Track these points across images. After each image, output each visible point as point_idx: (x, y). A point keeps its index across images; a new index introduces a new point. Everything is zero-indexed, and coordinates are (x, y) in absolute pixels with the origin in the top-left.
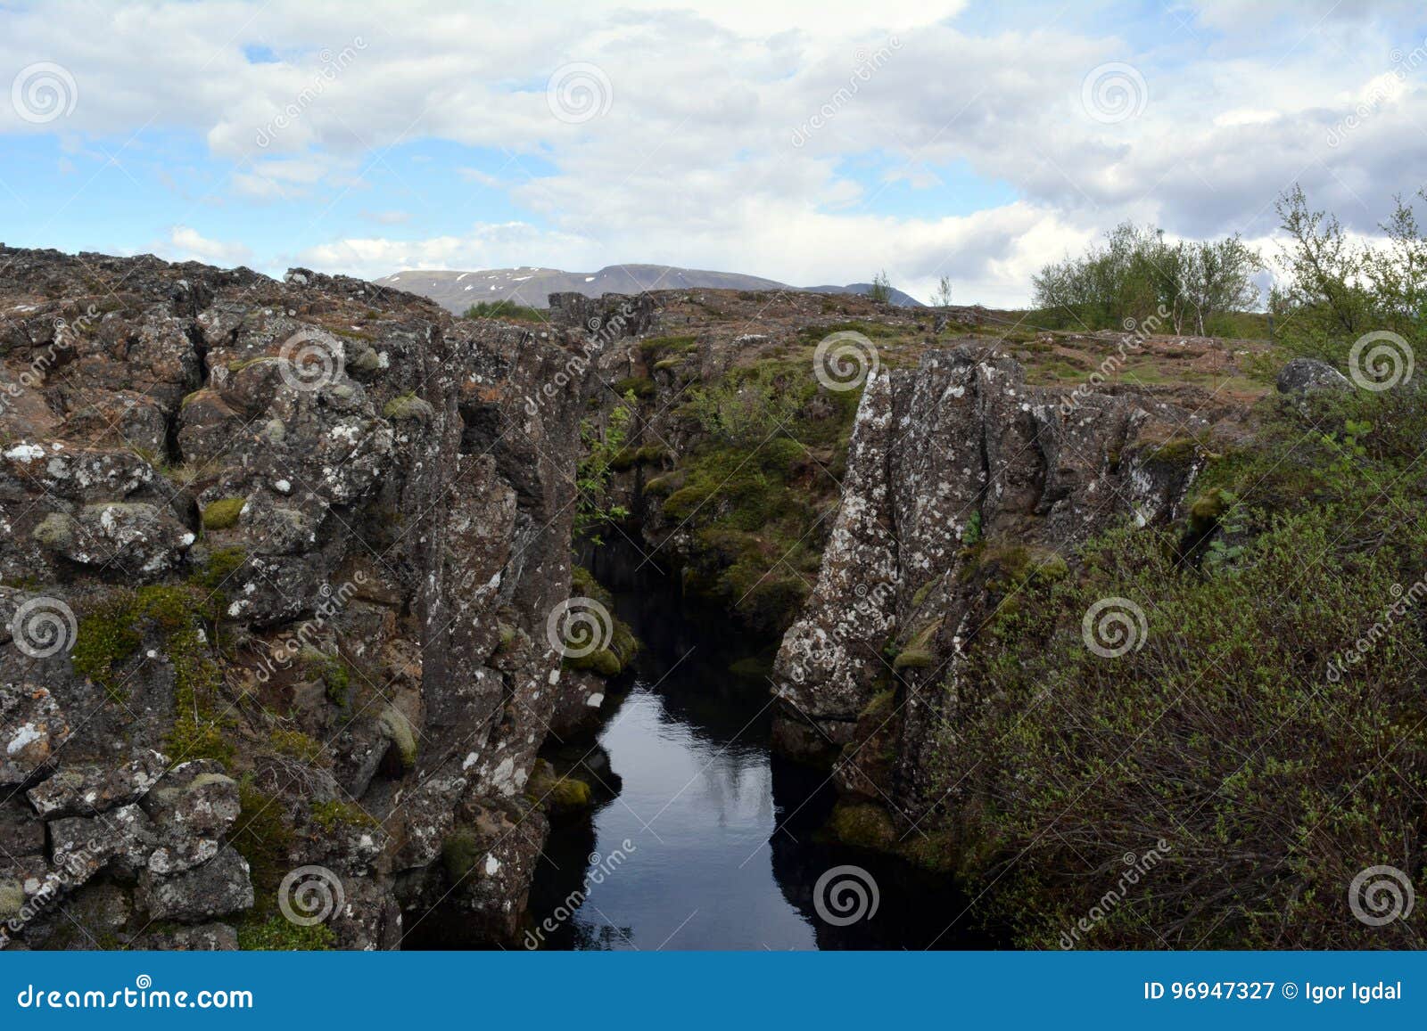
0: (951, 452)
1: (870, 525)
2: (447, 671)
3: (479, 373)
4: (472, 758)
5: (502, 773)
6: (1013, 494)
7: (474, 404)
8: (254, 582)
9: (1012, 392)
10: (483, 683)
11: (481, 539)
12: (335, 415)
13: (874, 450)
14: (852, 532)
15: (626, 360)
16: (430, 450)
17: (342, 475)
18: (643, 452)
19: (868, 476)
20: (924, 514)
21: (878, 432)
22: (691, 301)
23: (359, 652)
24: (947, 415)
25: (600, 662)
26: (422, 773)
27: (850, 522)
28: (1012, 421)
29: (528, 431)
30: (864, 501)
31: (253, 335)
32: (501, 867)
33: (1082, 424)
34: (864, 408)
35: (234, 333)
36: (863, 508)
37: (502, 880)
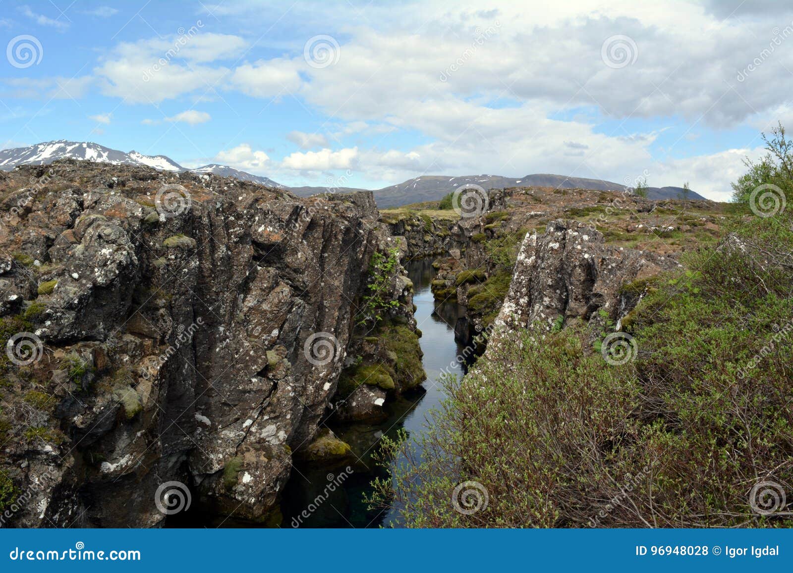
0: (550, 280)
1: (517, 319)
2: (232, 376)
3: (271, 226)
4: (248, 422)
5: (269, 431)
6: (577, 307)
7: (267, 242)
8: (50, 320)
9: (579, 247)
10: (256, 385)
11: (265, 311)
12: (105, 243)
13: (523, 277)
14: (507, 323)
15: (478, 224)
16: (193, 263)
17: (103, 273)
18: (476, 273)
19: (517, 291)
20: (537, 315)
21: (526, 267)
22: (526, 193)
23: (125, 360)
24: (549, 259)
25: (381, 382)
26: (220, 426)
27: (506, 317)
28: (577, 263)
29: (299, 257)
30: (514, 305)
31: (103, 204)
32: (252, 480)
33: (610, 267)
34: (521, 253)
35: (96, 202)
36: (514, 309)
37: (251, 487)
